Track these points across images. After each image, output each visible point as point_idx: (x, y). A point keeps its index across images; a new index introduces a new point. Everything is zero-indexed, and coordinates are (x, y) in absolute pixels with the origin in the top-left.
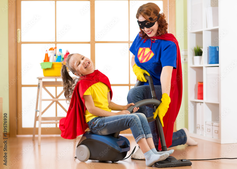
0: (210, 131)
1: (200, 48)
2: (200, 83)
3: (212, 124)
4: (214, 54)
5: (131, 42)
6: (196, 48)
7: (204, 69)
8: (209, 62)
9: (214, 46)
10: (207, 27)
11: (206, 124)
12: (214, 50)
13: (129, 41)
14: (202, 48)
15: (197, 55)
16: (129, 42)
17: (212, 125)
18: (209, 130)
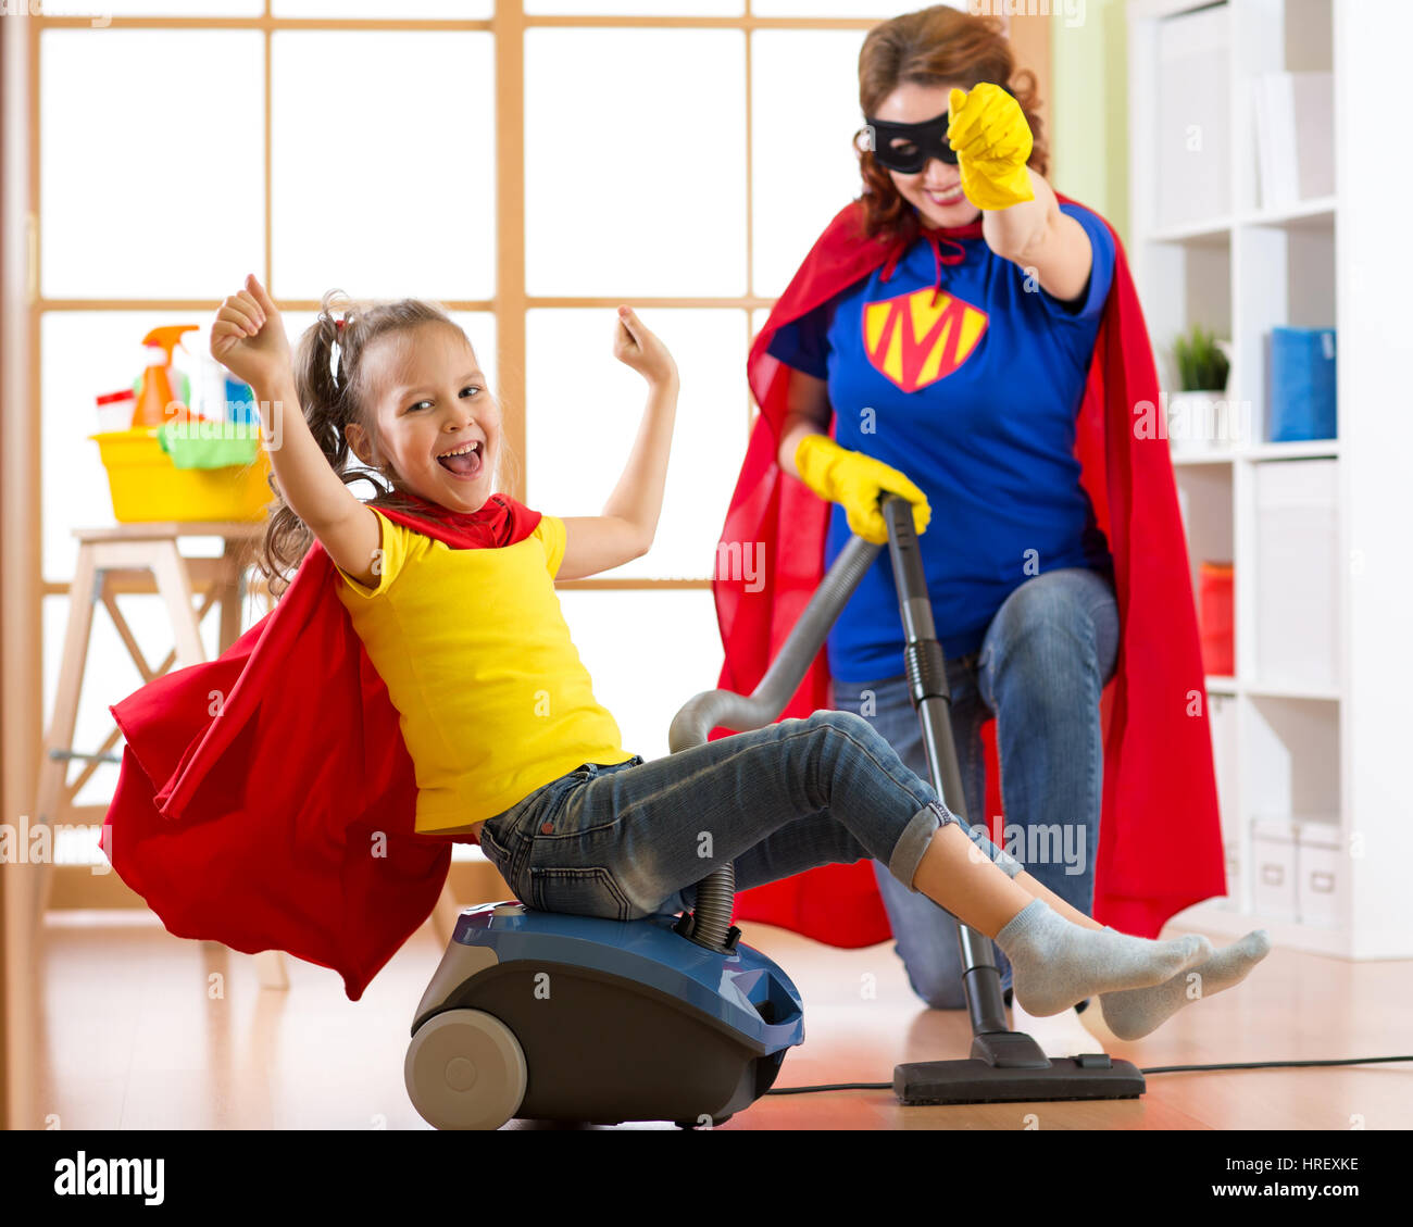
0: (1279, 882)
1: (1211, 340)
2: (1213, 573)
3: (1296, 831)
4: (1303, 380)
5: (761, 303)
6: (1188, 341)
7: (1243, 478)
8: (1277, 429)
9: (1304, 327)
10: (1259, 203)
11: (1253, 837)
12: (1303, 351)
13: (750, 293)
14: (1228, 338)
15: (1196, 382)
16: (748, 304)
17: (1297, 842)
18: (1272, 875)
